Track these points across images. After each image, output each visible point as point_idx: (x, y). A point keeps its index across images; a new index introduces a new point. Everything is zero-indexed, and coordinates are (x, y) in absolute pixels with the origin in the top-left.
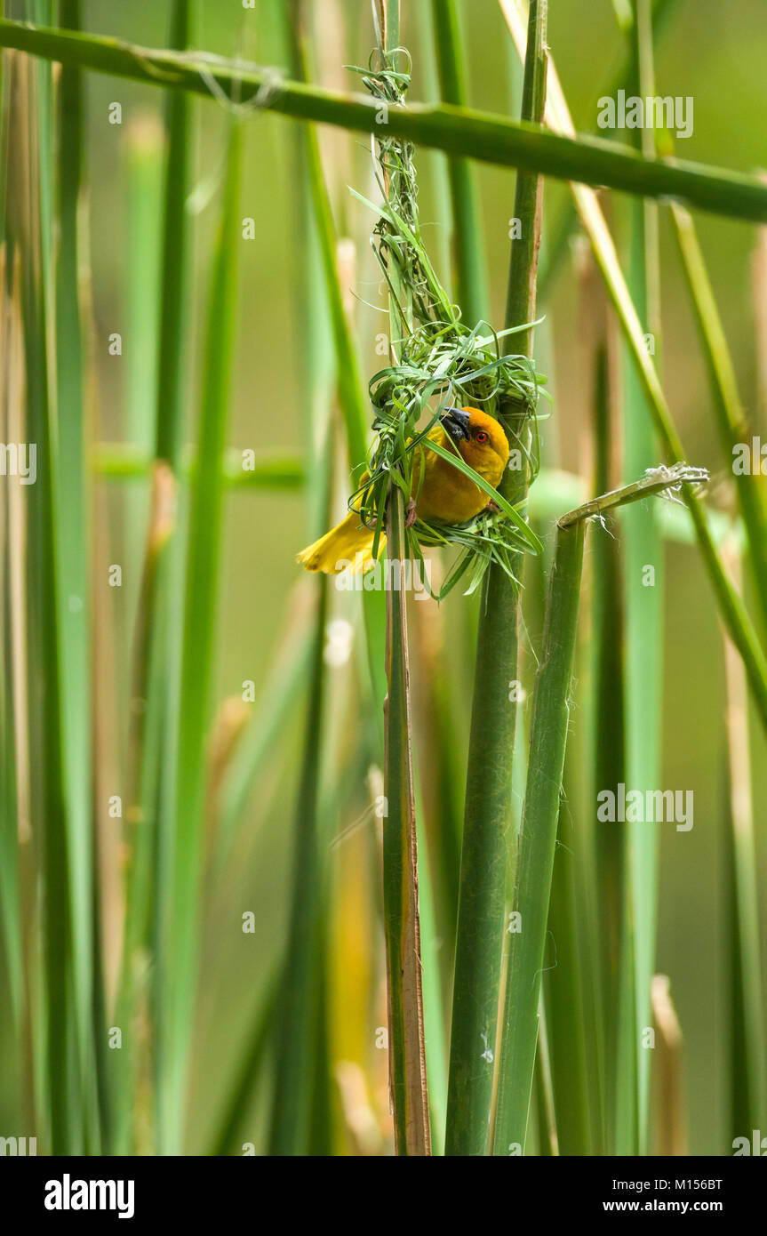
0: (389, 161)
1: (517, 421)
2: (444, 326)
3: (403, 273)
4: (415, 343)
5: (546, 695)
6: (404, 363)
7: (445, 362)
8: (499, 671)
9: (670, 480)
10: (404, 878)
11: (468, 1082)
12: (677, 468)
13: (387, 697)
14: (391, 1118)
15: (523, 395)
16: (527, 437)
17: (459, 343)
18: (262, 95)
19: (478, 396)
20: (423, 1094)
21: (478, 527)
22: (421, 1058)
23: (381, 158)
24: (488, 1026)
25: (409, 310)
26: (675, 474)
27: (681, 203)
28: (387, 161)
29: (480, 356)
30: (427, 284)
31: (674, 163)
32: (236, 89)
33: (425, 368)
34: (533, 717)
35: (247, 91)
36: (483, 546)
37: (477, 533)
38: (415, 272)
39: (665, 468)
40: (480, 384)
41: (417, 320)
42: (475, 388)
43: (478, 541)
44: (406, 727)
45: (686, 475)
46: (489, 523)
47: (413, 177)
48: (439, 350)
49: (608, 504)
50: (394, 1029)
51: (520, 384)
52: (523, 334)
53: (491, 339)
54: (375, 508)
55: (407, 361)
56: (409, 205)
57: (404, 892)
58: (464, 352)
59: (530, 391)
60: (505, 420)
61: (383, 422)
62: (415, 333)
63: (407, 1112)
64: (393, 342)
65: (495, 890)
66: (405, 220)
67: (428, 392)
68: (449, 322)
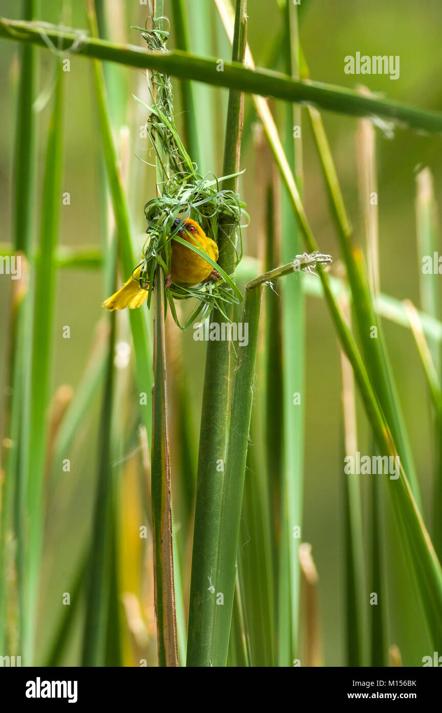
0: (156, 81)
1: (229, 228)
2: (188, 174)
3: (164, 144)
4: (171, 184)
5: (240, 383)
6: (164, 195)
7: (188, 194)
8: (219, 371)
9: (310, 261)
10: (163, 487)
11: (201, 604)
12: (313, 255)
13: (153, 385)
14: (155, 624)
15: (232, 213)
16: (235, 238)
17: (196, 184)
18: (75, 45)
19: (207, 215)
20: (173, 610)
21: (207, 289)
22: (172, 590)
23: (152, 79)
24: (212, 572)
25: (167, 165)
26: (312, 258)
27: (313, 105)
28: (155, 81)
29: (208, 192)
30: (178, 151)
31: (309, 83)
32: (61, 43)
33: (176, 198)
34: (232, 397)
35: (67, 44)
36: (209, 299)
37: (206, 292)
38: (171, 143)
39: (307, 255)
40: (208, 208)
41: (172, 171)
42: (205, 210)
43: (207, 296)
44: (164, 402)
45: (318, 259)
46: (213, 287)
47: (170, 90)
48: (185, 188)
49: (275, 275)
50: (157, 574)
51: (231, 207)
52: (233, 179)
53: (214, 182)
54: (147, 278)
55: (166, 194)
56: (168, 106)
57: (162, 496)
58: (198, 189)
59: (237, 211)
60: (222, 228)
61: (152, 229)
62: (171, 178)
63: (164, 621)
64: (158, 183)
65: (216, 495)
66: (165, 114)
67: (177, 211)
68: (192, 173)
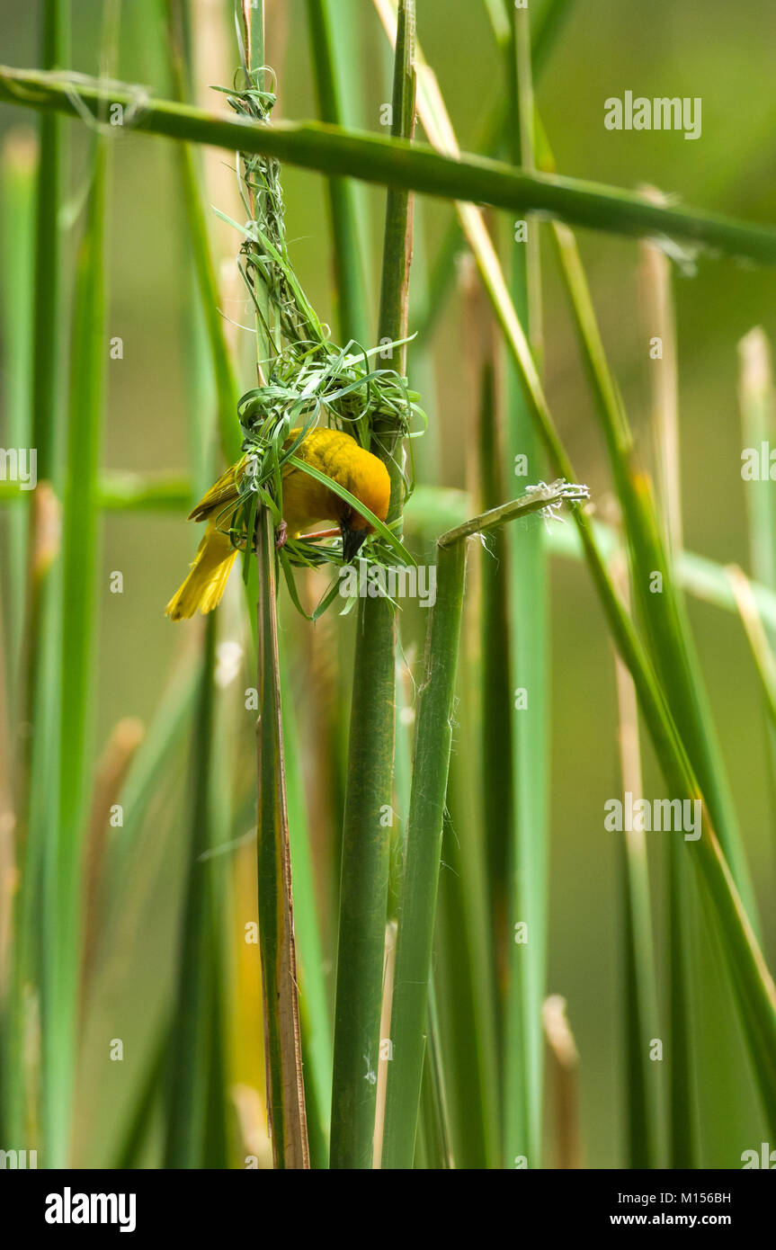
0: (254, 180)
1: (391, 438)
2: (314, 345)
3: (271, 292)
4: (284, 362)
5: (429, 715)
6: (272, 383)
7: (315, 380)
8: (377, 691)
9: (551, 497)
10: (279, 900)
11: (351, 1104)
12: (557, 485)
13: (259, 719)
15: (396, 412)
16: (401, 456)
17: (327, 362)
18: (129, 114)
19: (351, 415)
20: (301, 1116)
22: (298, 1081)
23: (246, 178)
24: (370, 1048)
25: (277, 330)
26: (555, 491)
28: (252, 180)
29: (351, 375)
30: (295, 303)
31: (556, 180)
32: (103, 109)
33: (294, 387)
34: (415, 737)
38: (283, 291)
39: (545, 485)
40: (351, 403)
41: (287, 340)
42: (346, 407)
44: (278, 748)
45: (566, 492)
47: (279, 196)
48: (309, 369)
49: (488, 523)
50: (271, 1053)
51: (392, 402)
52: (395, 351)
53: (361, 357)
54: (245, 529)
55: (275, 381)
56: (276, 224)
57: (278, 914)
58: (332, 371)
59: (403, 408)
60: (379, 438)
61: (252, 443)
62: (284, 353)
63: (285, 1135)
64: (260, 362)
65: (376, 911)
66: (271, 240)
67: (296, 412)
68: (319, 341)
